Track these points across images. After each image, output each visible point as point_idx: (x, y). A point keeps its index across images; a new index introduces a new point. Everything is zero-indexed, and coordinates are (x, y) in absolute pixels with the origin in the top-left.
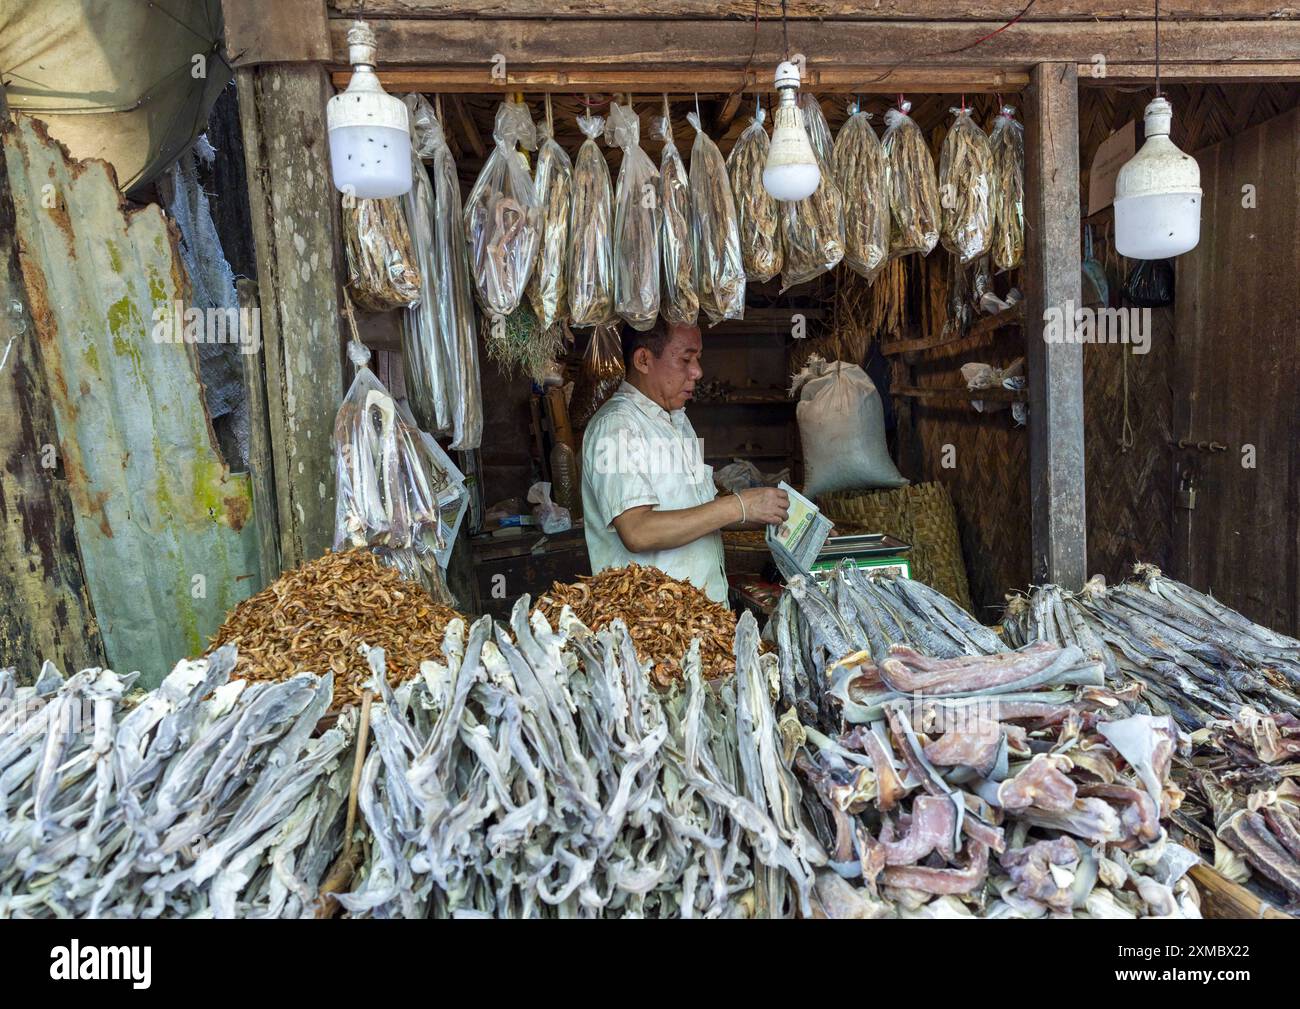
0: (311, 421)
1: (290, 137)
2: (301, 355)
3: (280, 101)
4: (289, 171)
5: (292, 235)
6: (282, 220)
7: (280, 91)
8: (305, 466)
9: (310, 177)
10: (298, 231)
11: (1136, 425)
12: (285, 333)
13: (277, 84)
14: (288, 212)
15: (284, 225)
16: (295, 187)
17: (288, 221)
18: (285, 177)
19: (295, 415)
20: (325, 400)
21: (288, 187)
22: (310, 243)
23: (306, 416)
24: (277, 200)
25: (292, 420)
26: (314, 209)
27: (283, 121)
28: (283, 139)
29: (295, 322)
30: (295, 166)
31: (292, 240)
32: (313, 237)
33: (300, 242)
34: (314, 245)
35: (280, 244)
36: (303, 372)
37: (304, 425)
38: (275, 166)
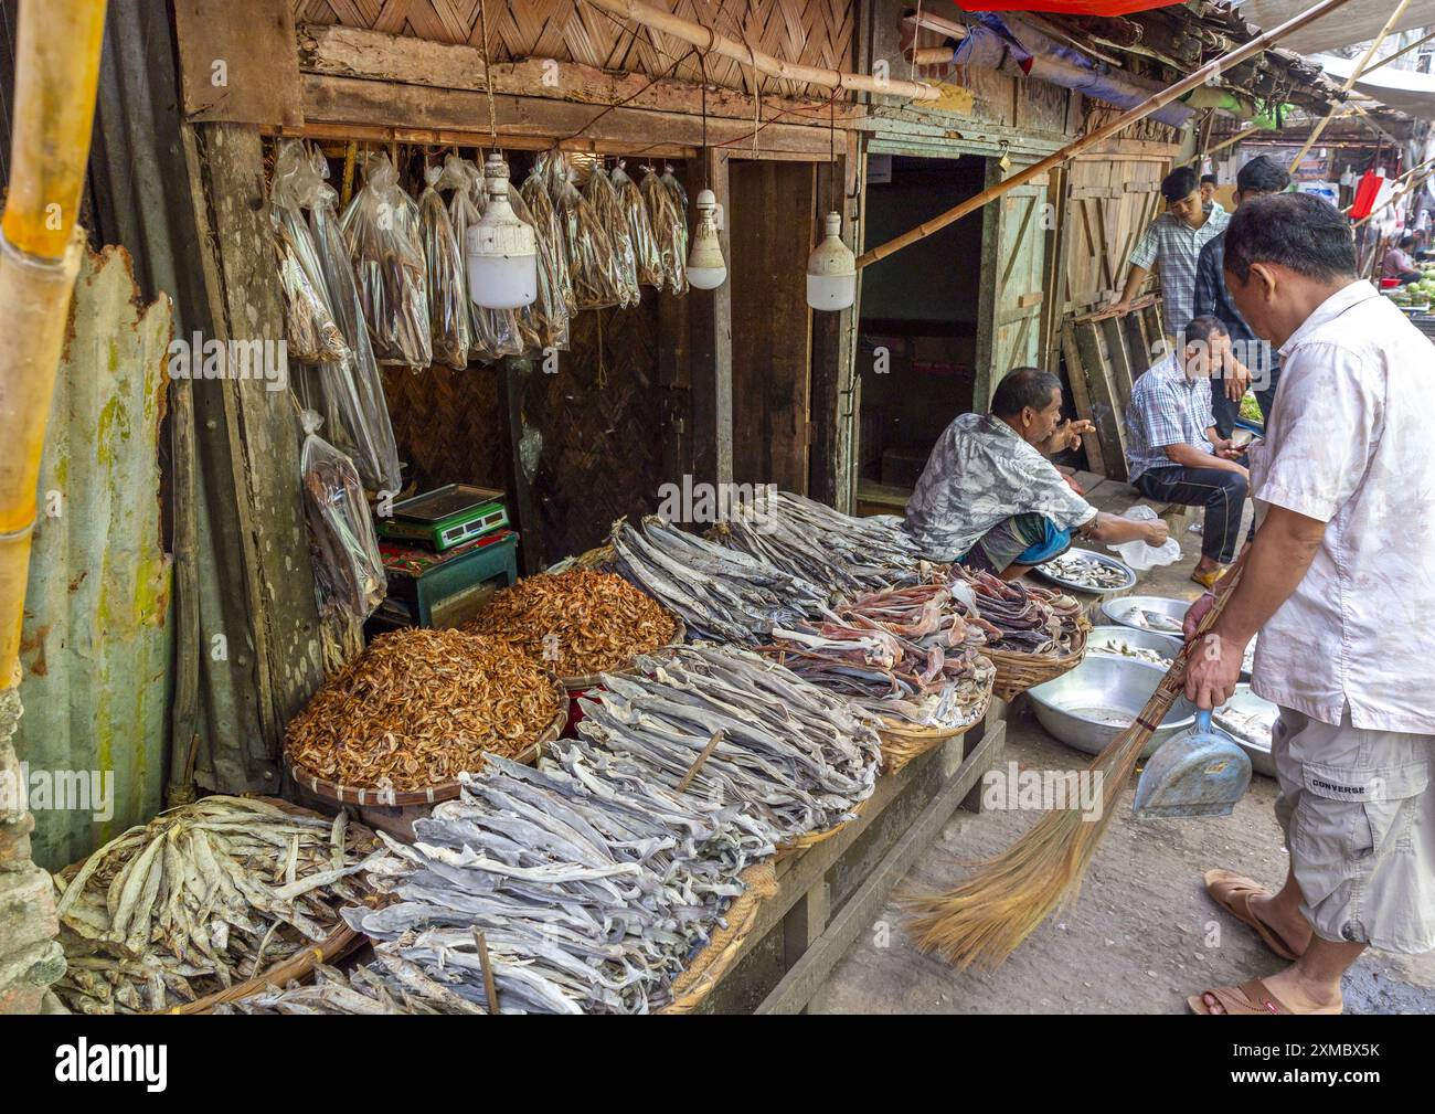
0: (274, 497)
1: (236, 199)
2: (261, 431)
3: (224, 159)
4: (238, 236)
5: (244, 306)
6: (234, 290)
7: (223, 148)
8: (272, 542)
9: (258, 242)
10: (250, 301)
11: (610, 368)
12: (245, 410)
13: (219, 139)
14: (240, 280)
15: (237, 295)
16: (244, 254)
17: (240, 290)
18: (234, 242)
19: (259, 494)
20: (285, 474)
21: (238, 253)
22: (261, 312)
23: (270, 493)
24: (228, 267)
25: (257, 499)
26: (264, 277)
27: (228, 181)
28: (229, 200)
29: (253, 398)
30: (242, 230)
31: (245, 311)
32: (264, 307)
33: (251, 311)
34: (266, 315)
35: (234, 317)
36: (264, 449)
37: (268, 502)
38: (224, 231)
